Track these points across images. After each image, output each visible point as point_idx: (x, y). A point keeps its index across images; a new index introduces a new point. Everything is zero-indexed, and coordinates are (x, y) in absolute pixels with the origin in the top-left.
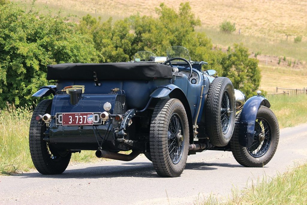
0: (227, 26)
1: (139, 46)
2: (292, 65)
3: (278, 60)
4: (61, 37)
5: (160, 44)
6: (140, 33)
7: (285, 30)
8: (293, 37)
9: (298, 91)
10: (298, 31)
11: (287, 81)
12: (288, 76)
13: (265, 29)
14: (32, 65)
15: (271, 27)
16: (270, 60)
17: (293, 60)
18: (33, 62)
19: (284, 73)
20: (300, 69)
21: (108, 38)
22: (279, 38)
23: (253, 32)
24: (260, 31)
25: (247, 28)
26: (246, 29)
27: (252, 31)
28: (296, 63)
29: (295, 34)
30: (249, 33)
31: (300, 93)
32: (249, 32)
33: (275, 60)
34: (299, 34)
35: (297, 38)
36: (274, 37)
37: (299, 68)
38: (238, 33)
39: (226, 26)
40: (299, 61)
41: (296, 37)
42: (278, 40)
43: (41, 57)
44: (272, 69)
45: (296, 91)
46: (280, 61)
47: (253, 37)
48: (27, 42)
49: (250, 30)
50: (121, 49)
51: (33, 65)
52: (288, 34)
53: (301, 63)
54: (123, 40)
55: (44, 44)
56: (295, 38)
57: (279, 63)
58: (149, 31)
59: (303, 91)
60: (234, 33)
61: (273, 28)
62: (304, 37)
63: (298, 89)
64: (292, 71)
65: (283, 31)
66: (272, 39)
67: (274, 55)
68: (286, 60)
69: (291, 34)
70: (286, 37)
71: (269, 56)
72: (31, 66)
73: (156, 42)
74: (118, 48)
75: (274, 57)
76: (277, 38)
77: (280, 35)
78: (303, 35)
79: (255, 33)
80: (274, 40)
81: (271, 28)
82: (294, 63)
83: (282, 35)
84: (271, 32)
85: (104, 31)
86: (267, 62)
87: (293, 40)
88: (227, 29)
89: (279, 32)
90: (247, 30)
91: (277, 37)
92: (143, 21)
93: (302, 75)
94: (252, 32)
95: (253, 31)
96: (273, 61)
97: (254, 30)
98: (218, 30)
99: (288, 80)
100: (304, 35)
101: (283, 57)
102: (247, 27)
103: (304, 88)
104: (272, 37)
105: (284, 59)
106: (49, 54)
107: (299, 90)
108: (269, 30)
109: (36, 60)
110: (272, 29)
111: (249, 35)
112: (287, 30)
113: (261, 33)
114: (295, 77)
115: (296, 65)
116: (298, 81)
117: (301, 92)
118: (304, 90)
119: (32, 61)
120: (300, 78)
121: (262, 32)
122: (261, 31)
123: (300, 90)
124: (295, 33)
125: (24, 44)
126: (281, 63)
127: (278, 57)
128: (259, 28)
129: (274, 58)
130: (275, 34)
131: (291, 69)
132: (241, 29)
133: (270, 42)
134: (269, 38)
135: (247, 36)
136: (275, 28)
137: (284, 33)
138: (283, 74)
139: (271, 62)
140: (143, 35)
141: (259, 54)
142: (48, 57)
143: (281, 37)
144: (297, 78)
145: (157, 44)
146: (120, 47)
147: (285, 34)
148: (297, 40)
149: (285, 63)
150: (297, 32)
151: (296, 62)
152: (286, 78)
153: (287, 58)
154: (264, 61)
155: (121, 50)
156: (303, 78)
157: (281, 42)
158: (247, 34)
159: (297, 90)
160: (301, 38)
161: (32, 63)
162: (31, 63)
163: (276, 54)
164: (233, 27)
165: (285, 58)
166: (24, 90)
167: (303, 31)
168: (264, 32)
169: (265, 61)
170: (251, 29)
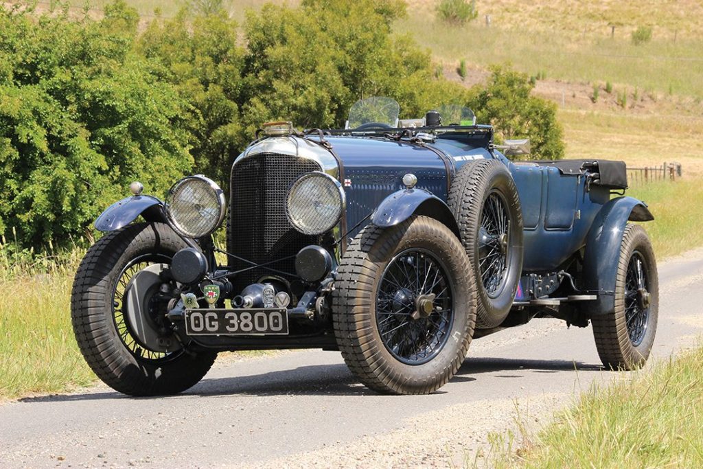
0: (454, 7)
1: (261, 78)
2: (628, 105)
3: (592, 91)
4: (97, 70)
5: (313, 71)
6: (261, 47)
7: (606, 11)
8: (628, 29)
9: (649, 171)
10: (642, 14)
11: (619, 146)
12: (618, 133)
13: (553, 9)
14: (32, 139)
15: (569, 6)
16: (571, 94)
17: (630, 89)
18: (32, 131)
19: (609, 126)
20: (650, 113)
21: (182, 60)
22: (591, 35)
23: (522, 21)
24: (541, 15)
25: (507, 10)
26: (503, 12)
27: (520, 16)
28: (639, 99)
29: (634, 22)
30: (513, 22)
31: (654, 177)
32: (511, 19)
33: (585, 91)
34: (643, 20)
35: (638, 32)
36: (577, 30)
37: (648, 112)
38: (484, 25)
39: (451, 6)
40: (645, 92)
41: (635, 29)
42: (588, 38)
43: (51, 120)
44: (579, 116)
45: (644, 172)
46: (596, 94)
47: (523, 32)
48: (16, 84)
49: (516, 15)
50: (218, 87)
51: (34, 139)
52: (614, 21)
53: (651, 97)
54: (220, 65)
55: (57, 88)
56: (633, 32)
57: (593, 100)
58: (284, 41)
59: (662, 172)
60: (473, 23)
61: (576, 7)
62: (656, 27)
63: (649, 168)
64: (631, 120)
65: (602, 15)
66: (574, 35)
67: (580, 80)
68: (613, 91)
69: (622, 21)
70: (609, 29)
71: (568, 83)
72: (29, 140)
73: (302, 68)
74: (211, 85)
75: (582, 84)
76: (587, 35)
77: (595, 25)
78: (654, 23)
79: (527, 23)
80: (578, 40)
81: (570, 8)
82: (635, 97)
83: (598, 24)
84: (570, 19)
85: (171, 43)
86: (563, 99)
87: (628, 37)
88: (454, 13)
89: (591, 16)
90: (508, 15)
91: (586, 31)
92: (265, 18)
93: (657, 129)
94: (520, 19)
95: (522, 18)
96: (578, 95)
97: (526, 15)
98: (432, 17)
99: (619, 143)
100: (657, 24)
101: (604, 84)
102: (507, 6)
103: (665, 163)
104: (573, 32)
105: (608, 90)
106: (71, 112)
107: (651, 169)
108: (566, 13)
109: (39, 127)
110: (572, 10)
111: (512, 28)
112: (613, 11)
113: (544, 22)
114: (639, 135)
115: (639, 102)
116: (647, 145)
117: (658, 175)
118: (664, 170)
119: (32, 129)
120: (650, 138)
121: (546, 20)
122: (544, 15)
123: (656, 169)
124: (633, 18)
125: (8, 89)
126: (599, 99)
127: (591, 84)
128: (539, 8)
129: (583, 88)
130: (581, 23)
131: (627, 114)
132: (491, 12)
133: (569, 46)
134: (565, 33)
135: (509, 32)
136: (579, 6)
137: (604, 19)
138: (607, 128)
139: (574, 96)
140: (268, 51)
141: (541, 78)
142: (70, 118)
143: (597, 30)
144: (644, 137)
145: (304, 71)
146: (215, 82)
147: (606, 23)
148: (640, 38)
149: (609, 99)
150: (639, 16)
151: (640, 95)
152: (616, 140)
153: (615, 86)
154: (554, 94)
155: (218, 89)
156: (660, 136)
157: (598, 43)
158: (509, 26)
159: (646, 170)
160: (650, 31)
161: (30, 135)
162: (28, 135)
163: (585, 77)
164: (470, 9)
165: (610, 84)
166: (15, 199)
167: (652, 14)
168: (552, 19)
169: (557, 97)
170: (517, 11)
